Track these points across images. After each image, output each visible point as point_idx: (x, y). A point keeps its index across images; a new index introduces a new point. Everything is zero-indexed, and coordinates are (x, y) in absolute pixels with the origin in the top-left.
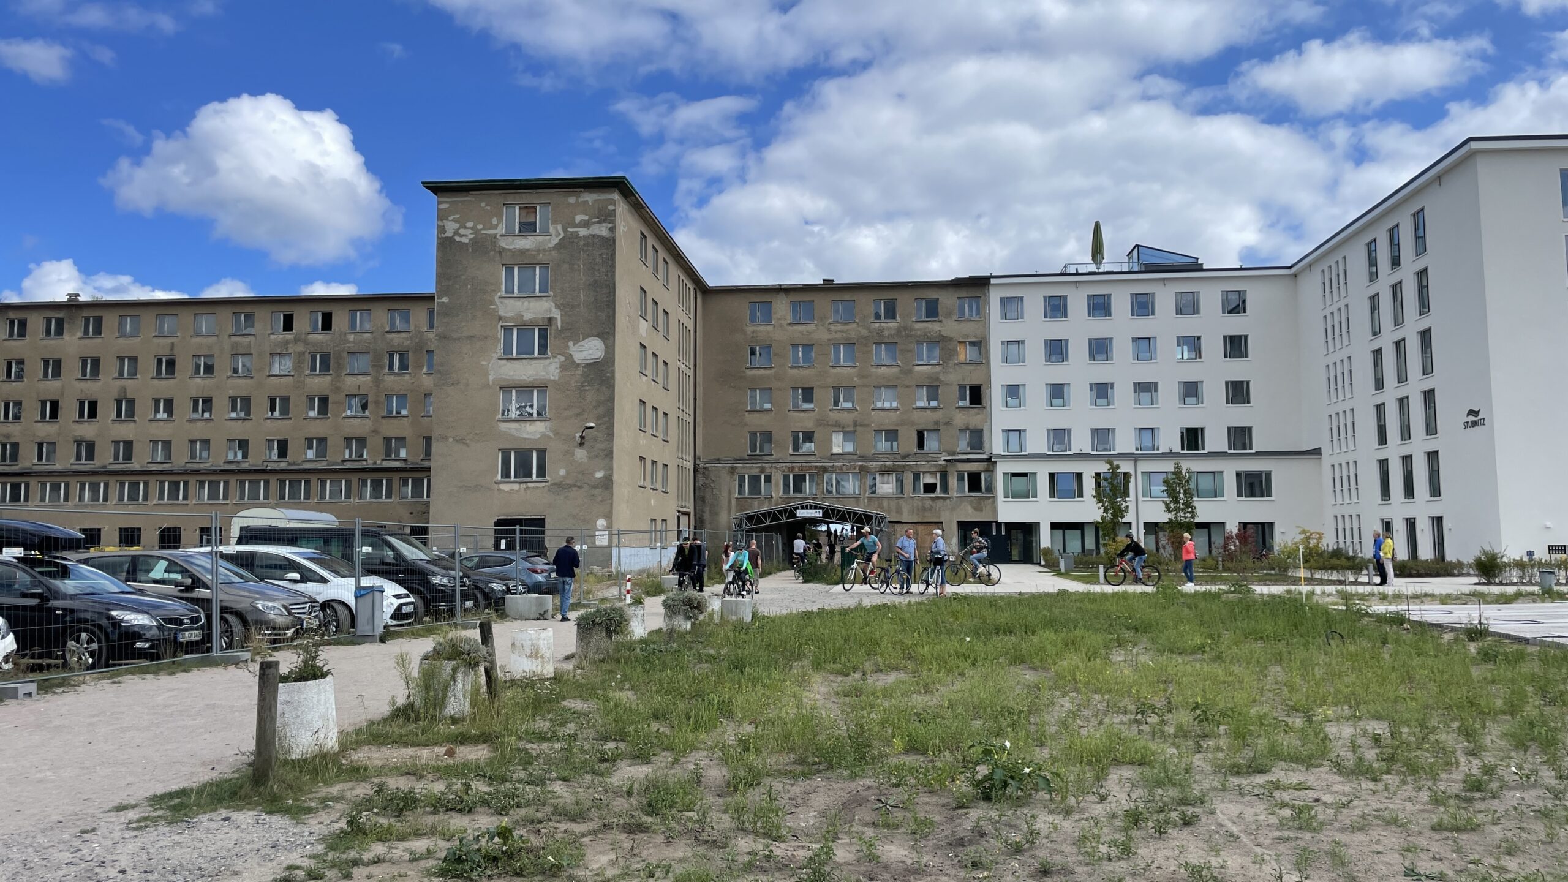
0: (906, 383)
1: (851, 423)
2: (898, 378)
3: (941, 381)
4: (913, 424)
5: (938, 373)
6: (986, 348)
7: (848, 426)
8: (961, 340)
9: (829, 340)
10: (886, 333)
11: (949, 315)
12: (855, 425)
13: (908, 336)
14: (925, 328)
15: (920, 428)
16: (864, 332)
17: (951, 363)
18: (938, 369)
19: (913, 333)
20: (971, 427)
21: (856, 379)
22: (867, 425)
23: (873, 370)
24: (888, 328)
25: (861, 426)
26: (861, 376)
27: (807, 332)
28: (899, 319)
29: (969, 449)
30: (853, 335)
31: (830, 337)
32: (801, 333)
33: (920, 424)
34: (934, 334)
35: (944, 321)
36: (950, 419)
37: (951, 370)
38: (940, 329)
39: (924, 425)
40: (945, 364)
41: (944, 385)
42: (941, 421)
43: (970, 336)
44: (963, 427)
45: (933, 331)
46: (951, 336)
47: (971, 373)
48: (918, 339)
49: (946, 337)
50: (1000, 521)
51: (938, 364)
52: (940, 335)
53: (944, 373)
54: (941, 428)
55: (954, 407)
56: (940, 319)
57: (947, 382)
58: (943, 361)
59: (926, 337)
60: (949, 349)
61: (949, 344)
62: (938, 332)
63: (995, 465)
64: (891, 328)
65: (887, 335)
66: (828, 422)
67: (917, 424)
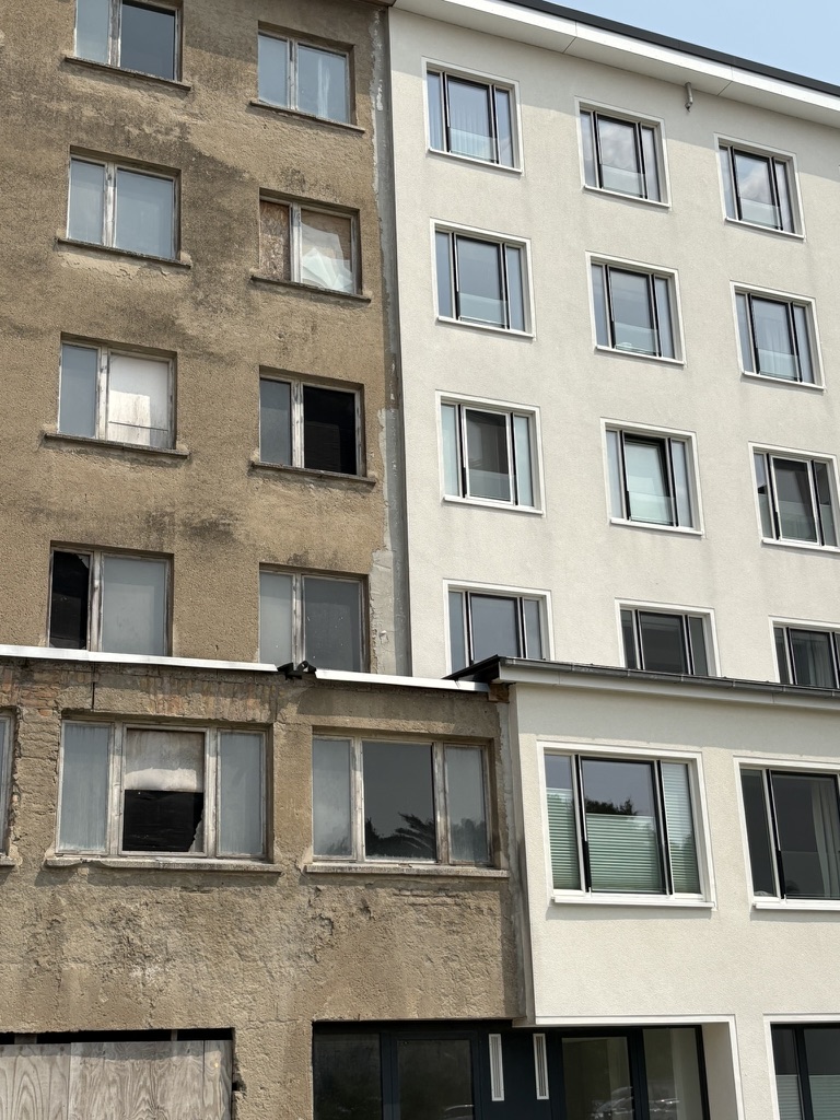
0: (20, 313)
4: (36, 512)
6: (376, 243)
8: (271, 185)
11: (224, 77)
13: (36, 113)
14: (117, 104)
17: (233, 270)
19: (64, 106)
20: (310, 559)
33: (75, 516)
34: (160, 137)
35: (203, 94)
36: (225, 513)
37: (229, 300)
38: (184, 118)
39: (93, 525)
40: (202, 270)
41: (195, 356)
42: (181, 514)
43: (310, 179)
44: (282, 560)
45: (153, 120)
46: (230, 162)
47: (314, 329)
48: (83, 136)
49: (212, 160)
50: (540, 1022)
51: (175, 265)
52: (184, 145)
53: (198, 304)
54: (177, 546)
55: (243, 466)
56: (185, 83)
57: (214, 349)
58: (192, 253)
59: (121, 139)
60: (221, 210)
61: (222, 193)
62: (177, 131)
63: (501, 707)
67: (60, 514)
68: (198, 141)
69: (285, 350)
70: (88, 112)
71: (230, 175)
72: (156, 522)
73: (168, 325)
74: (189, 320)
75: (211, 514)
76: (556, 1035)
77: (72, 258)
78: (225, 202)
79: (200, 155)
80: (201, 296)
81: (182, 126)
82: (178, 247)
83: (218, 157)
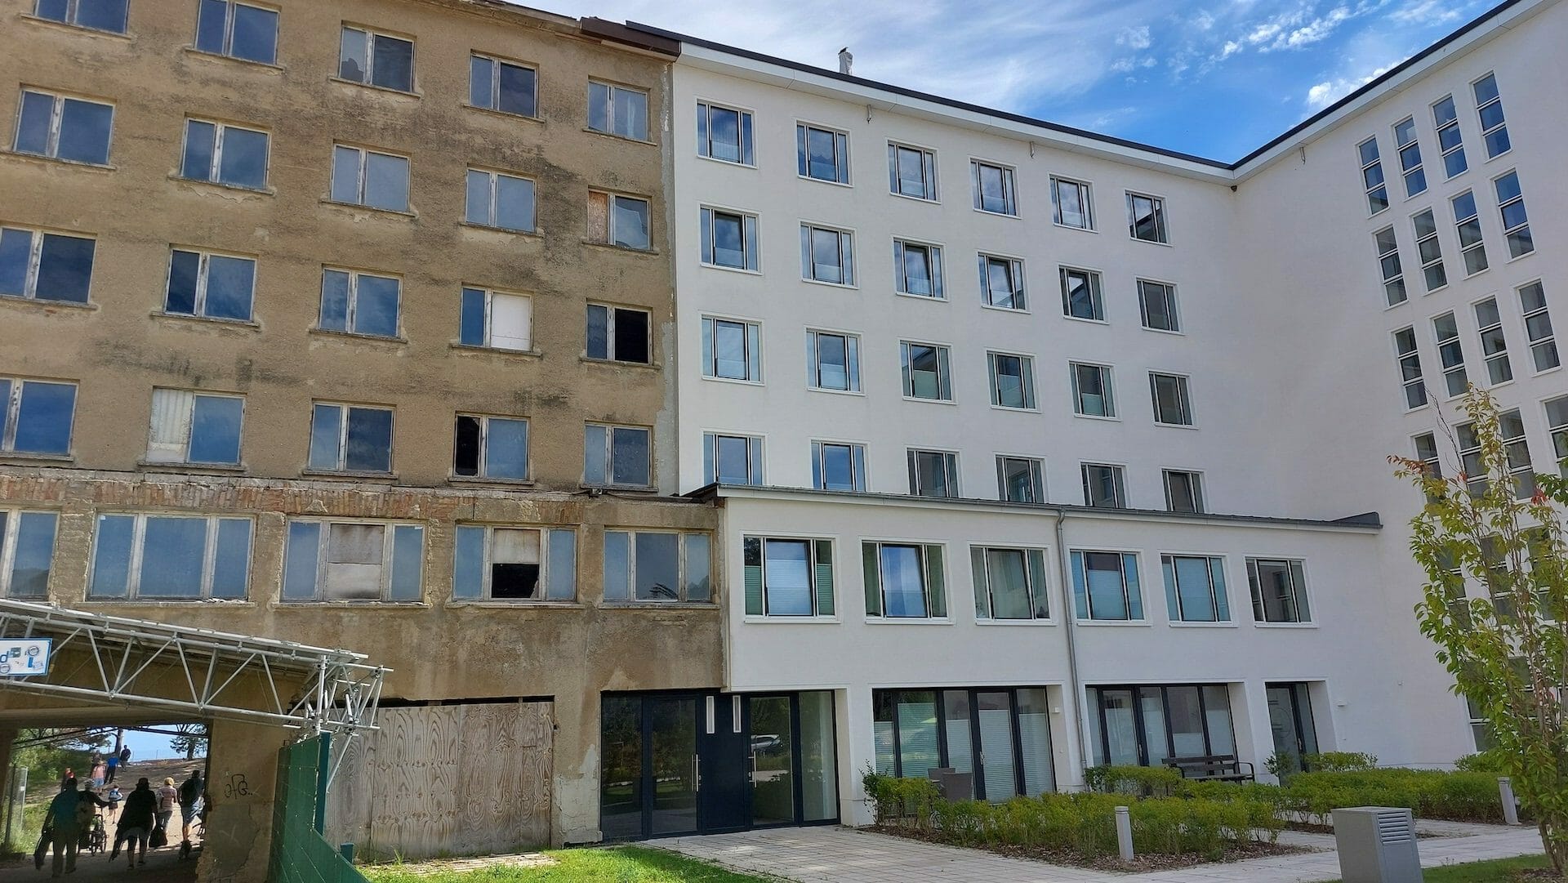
0: (437, 272)
1: (231, 368)
2: (406, 254)
3: (539, 282)
4: (447, 392)
5: (529, 257)
6: (662, 217)
7: (218, 376)
8: (597, 182)
9: (177, 100)
10: (379, 120)
11: (565, 113)
12: (245, 372)
13: (445, 142)
14: (497, 131)
15: (467, 407)
16: (304, 101)
18: (531, 246)
19: (463, 137)
20: (618, 419)
21: (260, 232)
22: (292, 381)
23: (326, 214)
24: (385, 109)
25: (265, 378)
26: (281, 228)
28: (418, 90)
29: (610, 481)
30: (264, 101)
31: (178, 90)
32: (72, 55)
33: (470, 395)
34: (524, 154)
35: (553, 126)
36: (563, 390)
37: (567, 257)
38: (536, 141)
39: (481, 400)
40: (550, 238)
41: (545, 293)
42: (536, 391)
43: (621, 178)
44: (599, 418)
45: (520, 144)
46: (570, 169)
47: (622, 273)
48: (475, 156)
49: (558, 168)
50: (734, 690)
51: (532, 235)
52: (540, 159)
53: (548, 260)
54: (534, 411)
55: (575, 359)
56: (540, 118)
57: (558, 288)
58: (545, 228)
59: (499, 157)
60: (563, 200)
61: (564, 189)
62: (535, 151)
63: (719, 510)
64: (393, 110)
65: (380, 124)
66: (140, 354)
67: (462, 395)
68: (551, 157)
69: (603, 288)
70: (479, 140)
71: (570, 177)
72: (521, 397)
73: (529, 274)
74: (543, 272)
75: (553, 392)
76: (746, 697)
77: (468, 235)
78: (565, 195)
79: (550, 165)
80: (549, 255)
81: (539, 147)
82: (536, 225)
83: (562, 166)
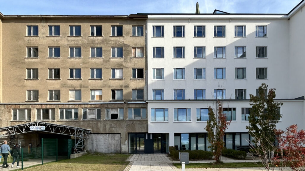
0: (107, 67)
1: (79, 86)
2: (102, 64)
3: (123, 66)
4: (109, 87)
5: (122, 62)
6: (145, 50)
7: (77, 87)
8: (134, 46)
9: (68, 45)
10: (97, 42)
11: (128, 34)
12: (81, 87)
14: (116, 40)
15: (113, 88)
16: (86, 41)
17: (129, 57)
19: (110, 42)
20: (137, 88)
21: (81, 64)
22: (87, 87)
23: (90, 60)
24: (98, 40)
25: (84, 87)
26: (84, 63)
27: (57, 40)
28: (103, 35)
29: (137, 99)
30: (80, 42)
31: (68, 43)
32: (54, 41)
34: (121, 43)
35: (125, 37)
36: (128, 84)
37: (128, 61)
38: (123, 40)
39: (115, 87)
40: (125, 58)
41: (125, 68)
42: (124, 85)
43: (138, 44)
44: (134, 88)
45: (120, 41)
46: (129, 44)
47: (138, 62)
48: (113, 45)
49: (126, 45)
50: (149, 133)
51: (122, 58)
52: (123, 44)
53: (125, 62)
54: (123, 89)
55: (130, 79)
56: (123, 36)
57: (127, 67)
58: (124, 56)
59: (116, 44)
60: (128, 50)
61: (128, 48)
64: (99, 40)
65: (97, 43)
66: (67, 85)
67: (112, 87)
68: (125, 43)
69: (134, 65)
70: (113, 42)
71: (128, 46)
72: (121, 86)
73: (122, 65)
74: (124, 64)
75: (126, 85)
76: (153, 134)
77: (112, 59)
